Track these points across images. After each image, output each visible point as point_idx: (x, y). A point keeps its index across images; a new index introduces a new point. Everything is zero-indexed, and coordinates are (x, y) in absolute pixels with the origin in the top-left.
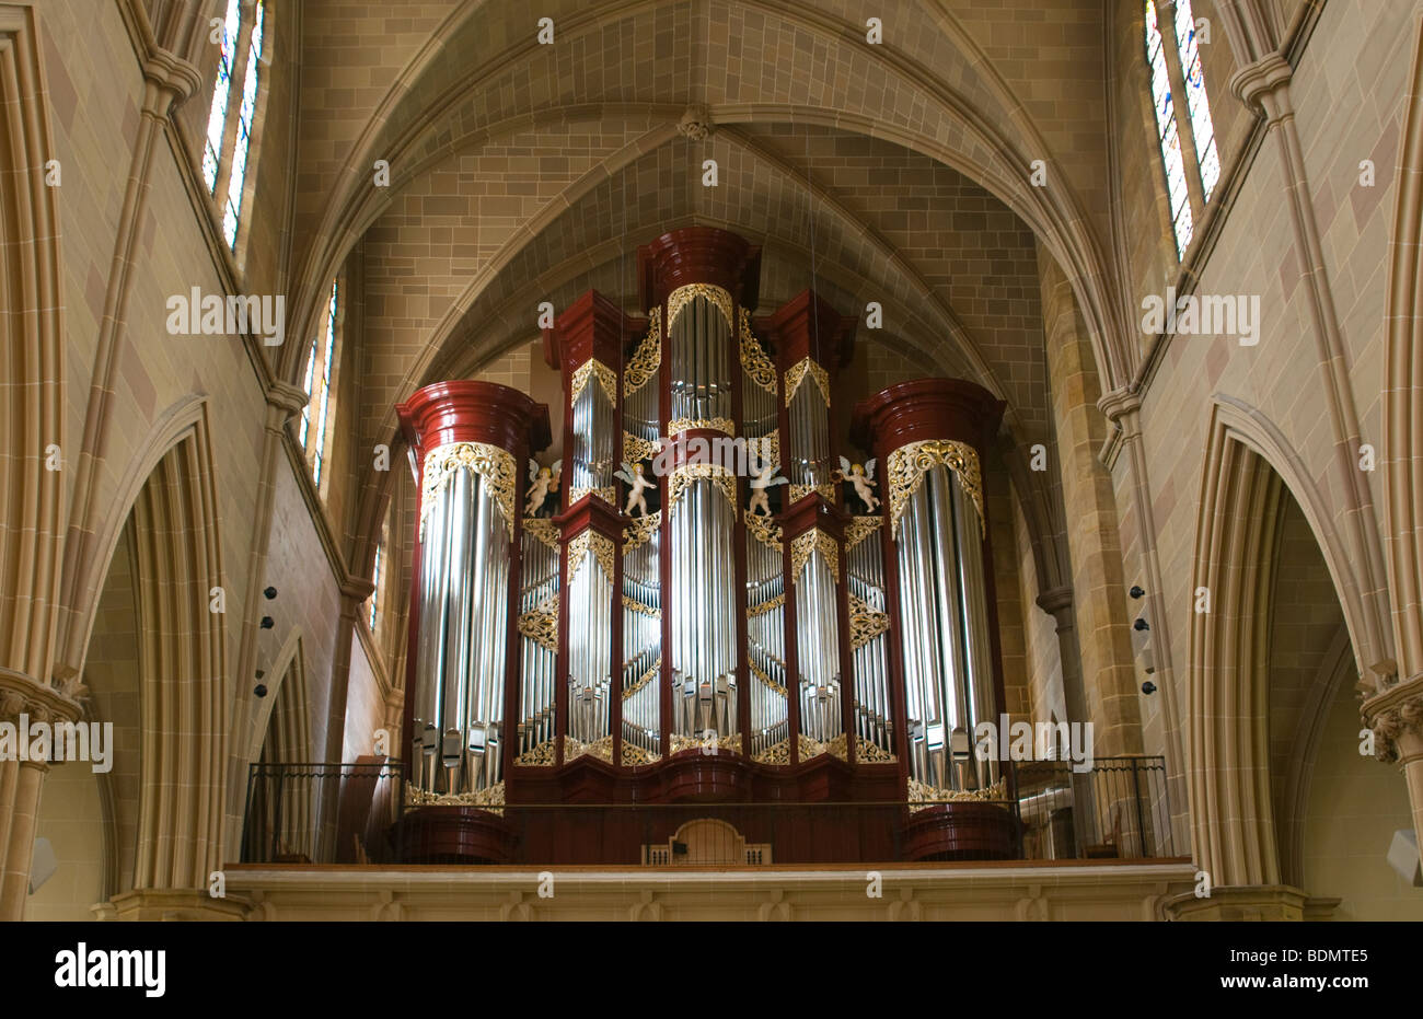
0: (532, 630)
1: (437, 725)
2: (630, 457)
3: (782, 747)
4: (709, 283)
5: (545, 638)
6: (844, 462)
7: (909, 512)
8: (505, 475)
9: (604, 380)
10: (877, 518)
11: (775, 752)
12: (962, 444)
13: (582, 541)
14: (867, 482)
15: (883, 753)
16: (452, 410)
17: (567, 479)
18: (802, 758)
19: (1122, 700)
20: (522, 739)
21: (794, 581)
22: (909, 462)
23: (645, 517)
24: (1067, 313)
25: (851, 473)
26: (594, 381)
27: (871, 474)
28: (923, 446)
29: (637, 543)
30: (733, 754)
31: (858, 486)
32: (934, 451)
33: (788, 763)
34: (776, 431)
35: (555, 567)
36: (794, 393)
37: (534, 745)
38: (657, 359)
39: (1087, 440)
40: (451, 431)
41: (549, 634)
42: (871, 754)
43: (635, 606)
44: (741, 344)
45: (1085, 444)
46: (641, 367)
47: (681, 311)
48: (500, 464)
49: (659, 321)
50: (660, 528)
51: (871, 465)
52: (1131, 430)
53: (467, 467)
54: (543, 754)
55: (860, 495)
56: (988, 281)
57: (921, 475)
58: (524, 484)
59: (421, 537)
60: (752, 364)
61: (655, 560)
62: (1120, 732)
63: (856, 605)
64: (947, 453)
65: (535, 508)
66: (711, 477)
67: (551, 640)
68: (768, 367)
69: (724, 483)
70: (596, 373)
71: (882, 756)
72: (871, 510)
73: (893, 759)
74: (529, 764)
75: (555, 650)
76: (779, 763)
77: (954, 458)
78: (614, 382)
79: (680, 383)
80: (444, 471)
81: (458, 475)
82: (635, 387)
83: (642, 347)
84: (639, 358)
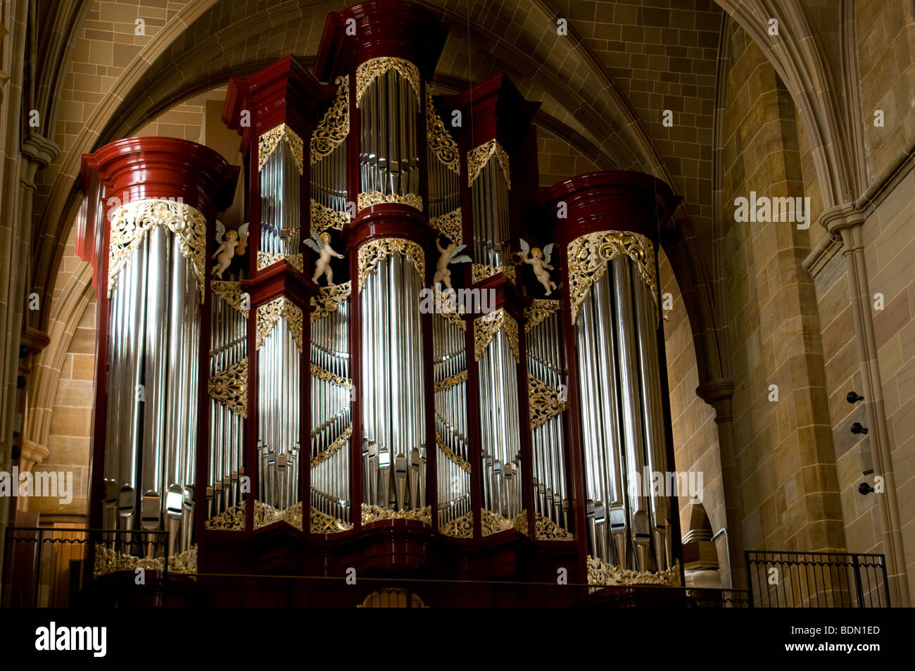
0: (220, 393)
1: (133, 486)
2: (317, 225)
3: (465, 520)
4: (401, 57)
5: (233, 402)
6: (524, 245)
7: (592, 298)
8: (198, 235)
9: (293, 146)
10: (554, 302)
11: (459, 525)
12: (643, 237)
13: (273, 307)
14: (545, 266)
15: (561, 531)
16: (143, 166)
17: (254, 243)
18: (485, 532)
19: (825, 497)
20: (210, 502)
21: (477, 359)
22: (592, 250)
23: (333, 288)
24: (773, 124)
25: (530, 256)
26: (284, 146)
27: (549, 259)
28: (607, 235)
29: (324, 311)
30: (424, 526)
31: (537, 269)
32: (617, 241)
33: (471, 536)
34: (459, 210)
35: (242, 331)
36: (478, 173)
37: (223, 509)
38: (345, 129)
39: (791, 247)
40: (143, 188)
41: (237, 398)
42: (549, 531)
43: (323, 375)
44: (427, 121)
45: (789, 251)
46: (327, 135)
47: (372, 83)
48: (195, 225)
49: (347, 90)
50: (349, 299)
51: (549, 249)
52: (852, 244)
53: (162, 225)
54: (232, 518)
55: (539, 278)
56: (665, 77)
57: (605, 264)
58: (212, 246)
59: (109, 293)
60: (435, 140)
61: (343, 329)
62: (823, 528)
63: (534, 385)
64: (630, 244)
65: (223, 270)
66: (404, 251)
67: (240, 404)
68: (451, 145)
69: (416, 259)
70: (287, 139)
71: (559, 534)
72: (548, 293)
73: (570, 537)
74: (219, 528)
75: (244, 415)
76: (463, 536)
77: (636, 250)
78: (301, 148)
79: (372, 156)
80: (138, 227)
81: (152, 232)
82: (321, 155)
83: (328, 115)
84: (325, 126)
